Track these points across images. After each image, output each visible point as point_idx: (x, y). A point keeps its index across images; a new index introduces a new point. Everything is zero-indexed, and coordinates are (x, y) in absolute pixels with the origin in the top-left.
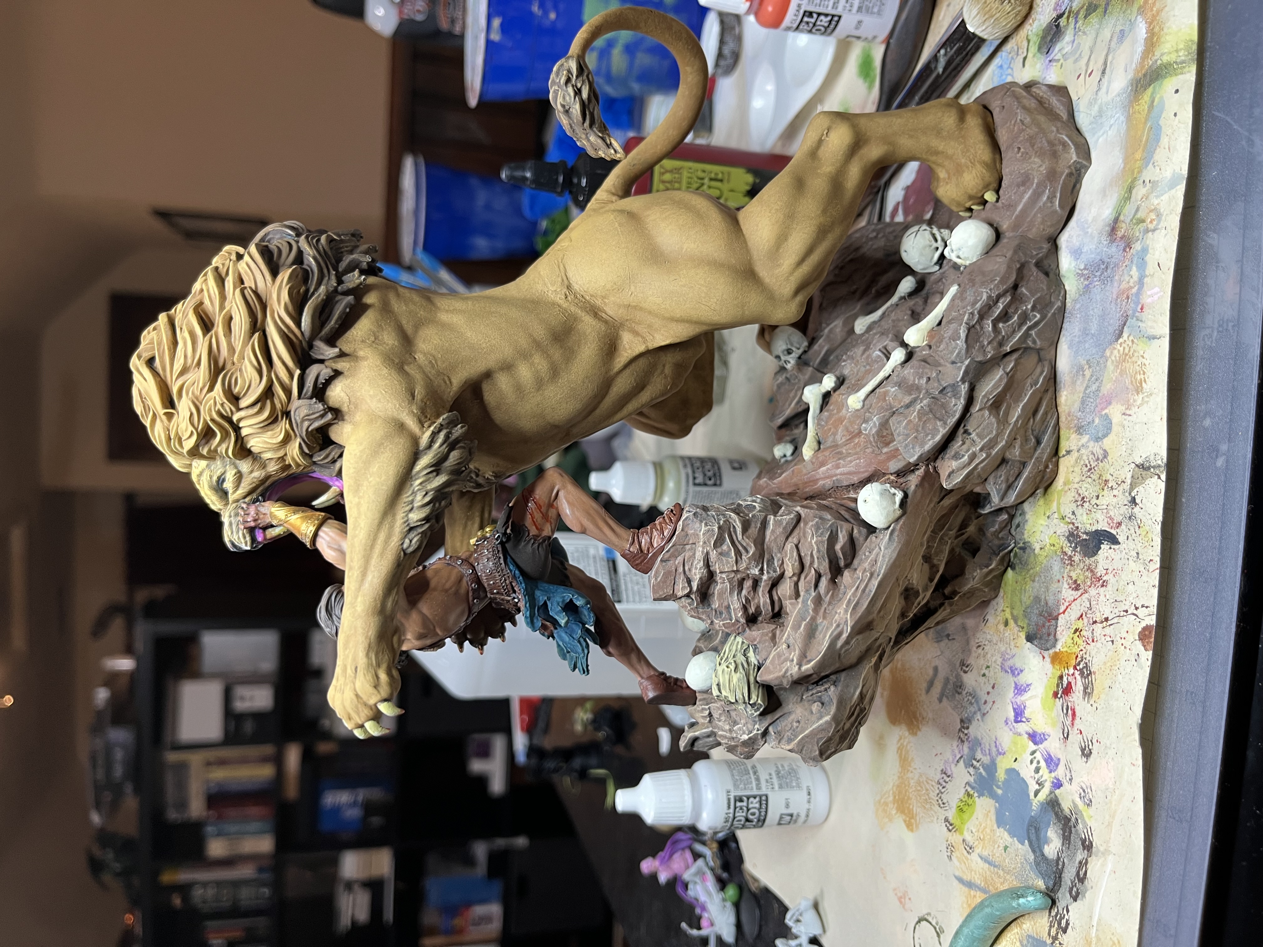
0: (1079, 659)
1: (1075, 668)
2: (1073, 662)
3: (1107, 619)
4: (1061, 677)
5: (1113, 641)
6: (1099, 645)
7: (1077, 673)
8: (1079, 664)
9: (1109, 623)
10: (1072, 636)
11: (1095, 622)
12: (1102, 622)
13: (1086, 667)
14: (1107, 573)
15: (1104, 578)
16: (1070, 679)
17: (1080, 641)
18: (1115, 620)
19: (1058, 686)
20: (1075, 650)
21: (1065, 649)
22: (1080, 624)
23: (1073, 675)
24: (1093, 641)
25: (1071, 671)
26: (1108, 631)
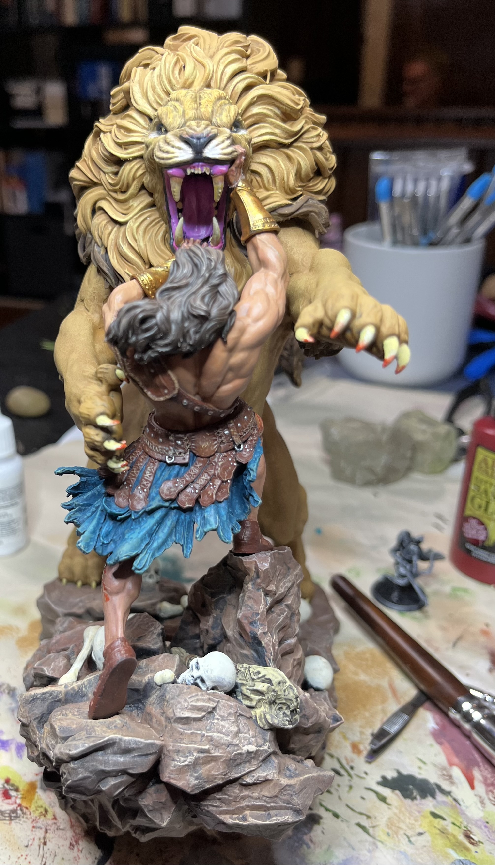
0: (25, 810)
1: (20, 805)
2: (24, 804)
3: (45, 844)
4: (17, 790)
5: (27, 846)
6: (29, 832)
7: (15, 806)
8: (21, 810)
9: (42, 845)
10: (44, 806)
11: (46, 832)
12: (44, 838)
13: (17, 817)
14: (79, 850)
15: (76, 847)
16: (13, 799)
17: (37, 813)
18: (41, 852)
19: (13, 785)
20: (33, 808)
21: (36, 798)
22: (50, 816)
23: (15, 802)
24: (34, 827)
25: (19, 801)
26: (36, 843)
